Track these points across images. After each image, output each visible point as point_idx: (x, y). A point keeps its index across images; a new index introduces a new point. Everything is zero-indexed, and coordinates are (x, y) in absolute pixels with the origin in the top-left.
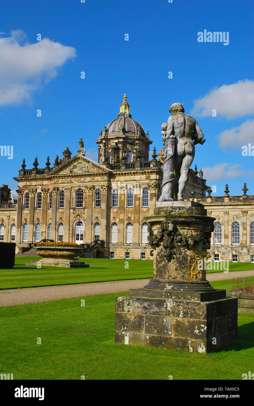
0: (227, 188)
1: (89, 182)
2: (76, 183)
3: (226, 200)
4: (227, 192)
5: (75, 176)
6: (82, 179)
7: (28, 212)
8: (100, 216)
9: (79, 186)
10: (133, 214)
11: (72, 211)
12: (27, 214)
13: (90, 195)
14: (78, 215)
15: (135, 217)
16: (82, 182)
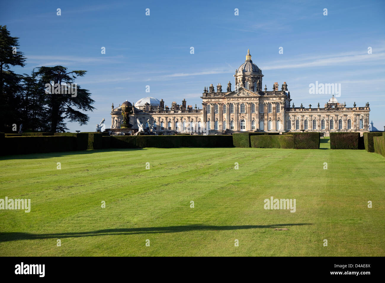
0: (319, 105)
1: (248, 100)
2: (241, 101)
3: (318, 110)
4: (319, 106)
5: (241, 98)
6: (244, 99)
7: (210, 115)
8: (255, 117)
9: (242, 102)
10: (272, 116)
11: (239, 115)
12: (210, 116)
13: (249, 107)
14: (243, 117)
15: (273, 118)
16: (245, 100)
